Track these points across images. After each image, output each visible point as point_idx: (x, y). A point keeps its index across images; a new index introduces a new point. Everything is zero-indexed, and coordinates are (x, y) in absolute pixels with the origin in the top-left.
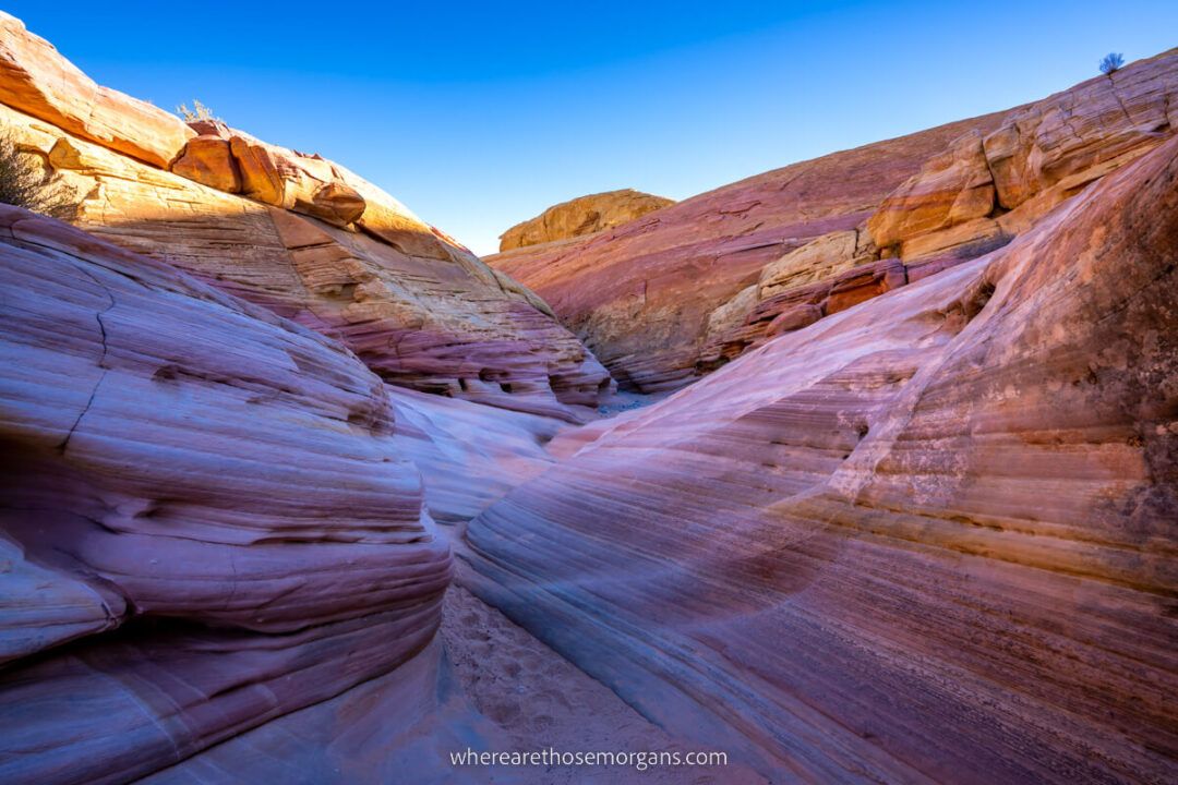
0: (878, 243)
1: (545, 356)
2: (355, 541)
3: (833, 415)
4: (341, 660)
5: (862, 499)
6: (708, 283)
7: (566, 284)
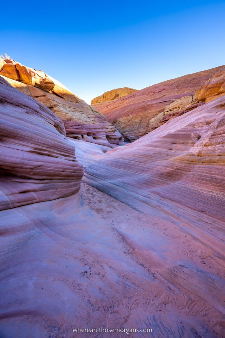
0: (198, 99)
1: (105, 130)
2: (57, 157)
3: (190, 134)
4: (55, 190)
5: (199, 154)
6: (149, 112)
7: (110, 112)
